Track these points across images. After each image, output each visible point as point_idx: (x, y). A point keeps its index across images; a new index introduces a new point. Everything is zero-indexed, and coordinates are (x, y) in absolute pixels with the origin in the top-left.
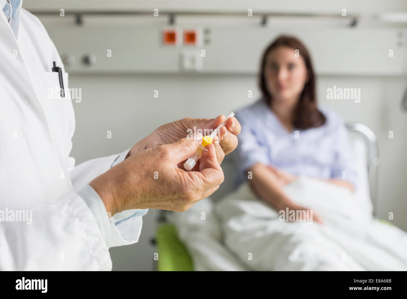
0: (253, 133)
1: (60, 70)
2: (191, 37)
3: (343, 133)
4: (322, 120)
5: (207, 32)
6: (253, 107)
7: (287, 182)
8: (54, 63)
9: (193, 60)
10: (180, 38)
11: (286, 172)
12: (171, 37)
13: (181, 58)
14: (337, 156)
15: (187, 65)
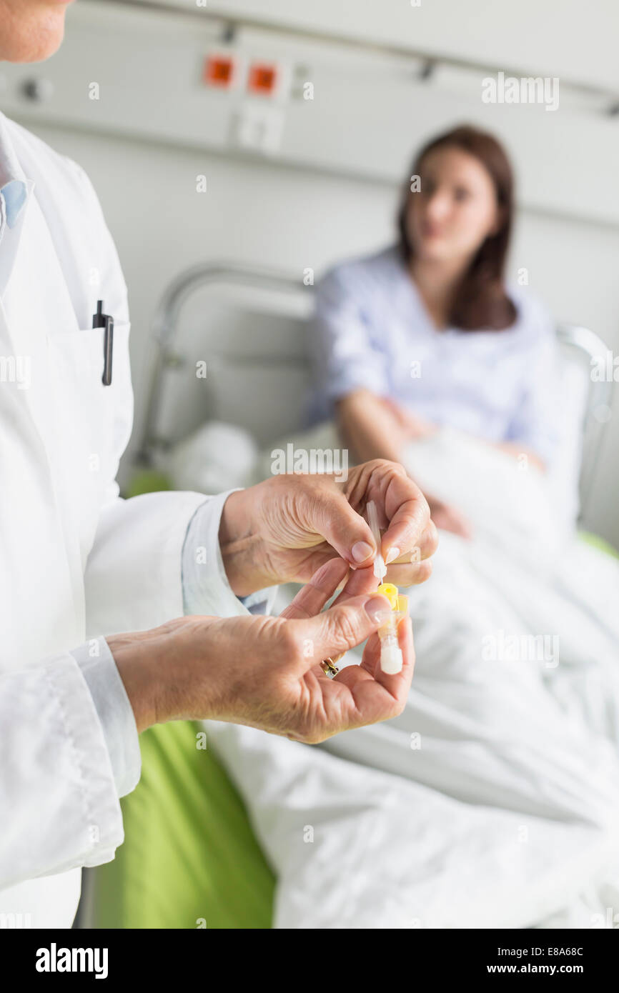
0: (365, 319)
1: (109, 323)
2: (264, 79)
3: (546, 348)
4: (508, 315)
5: (302, 72)
6: (372, 261)
7: (416, 437)
8: (100, 303)
9: (261, 129)
10: (241, 77)
11: (416, 413)
12: (221, 72)
13: (235, 121)
14: (524, 397)
15: (247, 137)
